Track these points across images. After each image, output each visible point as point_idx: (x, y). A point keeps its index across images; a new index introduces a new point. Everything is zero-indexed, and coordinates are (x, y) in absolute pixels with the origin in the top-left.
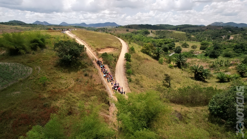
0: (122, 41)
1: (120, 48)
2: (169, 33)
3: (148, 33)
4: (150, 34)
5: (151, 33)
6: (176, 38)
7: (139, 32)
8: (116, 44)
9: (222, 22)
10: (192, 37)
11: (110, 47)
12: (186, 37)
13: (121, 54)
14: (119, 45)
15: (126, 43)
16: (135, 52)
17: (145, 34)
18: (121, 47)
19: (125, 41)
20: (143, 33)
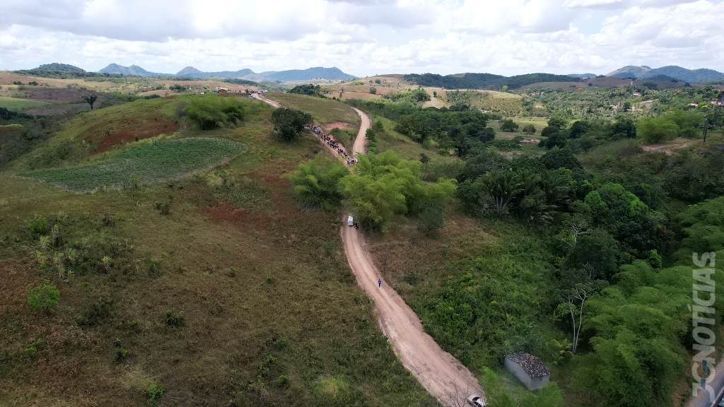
0: (360, 113)
1: (358, 124)
2: (479, 97)
3: (426, 98)
4: (429, 100)
5: (433, 99)
6: (496, 111)
7: (403, 96)
8: (351, 117)
9: (647, 67)
10: (537, 107)
11: (342, 122)
12: (521, 108)
13: (360, 132)
14: (357, 118)
15: (368, 116)
16: (383, 131)
17: (418, 101)
18: (360, 122)
19: (367, 114)
20: (412, 98)
